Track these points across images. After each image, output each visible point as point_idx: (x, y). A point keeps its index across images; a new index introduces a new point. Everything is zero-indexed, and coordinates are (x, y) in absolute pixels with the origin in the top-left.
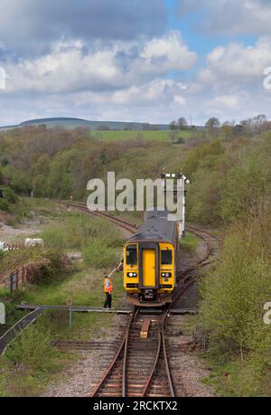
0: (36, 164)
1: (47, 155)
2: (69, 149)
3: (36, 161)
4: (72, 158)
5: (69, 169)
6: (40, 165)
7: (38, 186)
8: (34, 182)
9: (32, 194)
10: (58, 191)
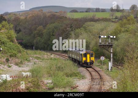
0: (36, 31)
1: (42, 26)
2: (54, 23)
3: (36, 29)
4: (56, 28)
5: (54, 34)
6: (38, 32)
7: (37, 43)
8: (35, 41)
9: (34, 47)
10: (48, 46)
